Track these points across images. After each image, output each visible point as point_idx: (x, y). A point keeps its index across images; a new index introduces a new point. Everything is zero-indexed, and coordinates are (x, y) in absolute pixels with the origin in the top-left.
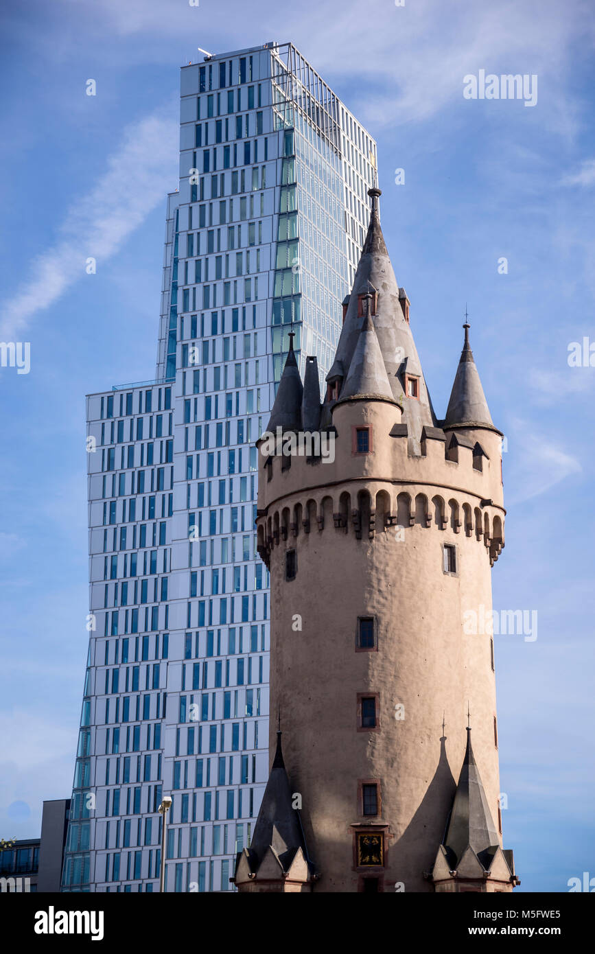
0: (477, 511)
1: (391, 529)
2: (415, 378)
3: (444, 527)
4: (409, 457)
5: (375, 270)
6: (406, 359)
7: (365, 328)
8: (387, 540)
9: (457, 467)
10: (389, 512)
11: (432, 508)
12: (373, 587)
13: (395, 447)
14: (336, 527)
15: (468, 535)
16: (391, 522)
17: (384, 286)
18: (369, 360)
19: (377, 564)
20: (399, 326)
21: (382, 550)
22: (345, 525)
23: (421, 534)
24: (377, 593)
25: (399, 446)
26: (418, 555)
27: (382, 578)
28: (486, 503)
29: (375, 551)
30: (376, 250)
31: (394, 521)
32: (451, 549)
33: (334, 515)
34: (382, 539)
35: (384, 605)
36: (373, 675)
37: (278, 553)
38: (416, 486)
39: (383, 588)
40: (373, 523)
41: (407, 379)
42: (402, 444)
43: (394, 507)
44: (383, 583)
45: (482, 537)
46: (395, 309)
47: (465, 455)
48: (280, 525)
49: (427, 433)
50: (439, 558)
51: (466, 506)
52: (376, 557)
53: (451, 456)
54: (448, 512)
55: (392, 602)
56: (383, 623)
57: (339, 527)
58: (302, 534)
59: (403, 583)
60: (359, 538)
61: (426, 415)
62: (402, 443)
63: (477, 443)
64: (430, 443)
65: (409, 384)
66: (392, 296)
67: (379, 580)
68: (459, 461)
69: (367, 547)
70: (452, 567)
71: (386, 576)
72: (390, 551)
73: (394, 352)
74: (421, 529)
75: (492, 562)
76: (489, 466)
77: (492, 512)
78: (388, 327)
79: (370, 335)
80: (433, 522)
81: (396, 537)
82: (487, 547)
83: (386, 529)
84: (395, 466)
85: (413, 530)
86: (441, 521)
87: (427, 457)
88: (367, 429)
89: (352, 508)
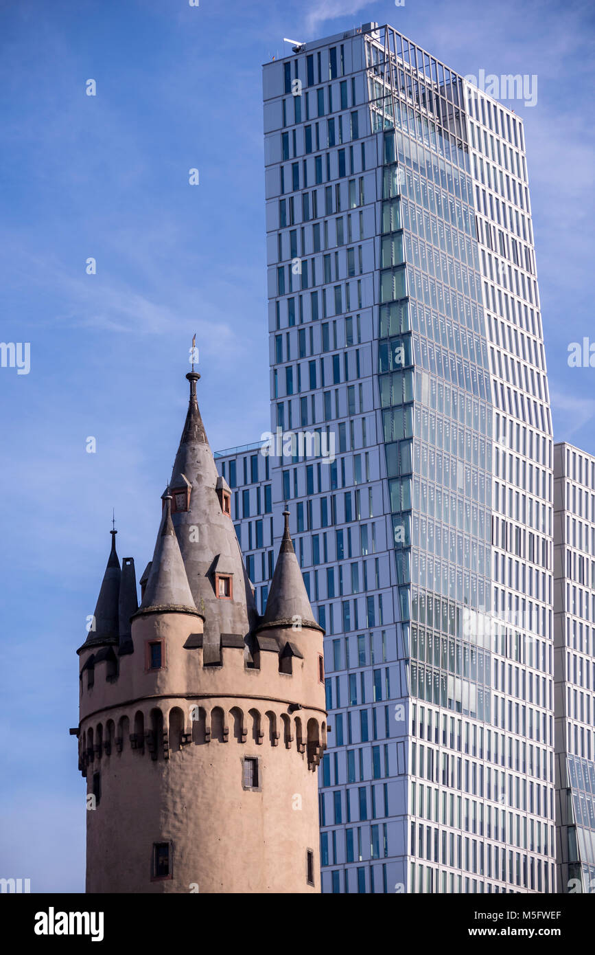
0: (284, 716)
1: (188, 749)
2: (227, 576)
3: (243, 740)
4: (204, 669)
5: (190, 461)
6: (217, 558)
7: (164, 532)
8: (183, 759)
9: (258, 673)
10: (183, 730)
11: (230, 721)
12: (168, 811)
13: (190, 660)
14: (134, 749)
15: (273, 744)
16: (186, 739)
17: (199, 478)
18: (166, 568)
19: (173, 786)
20: (213, 521)
21: (178, 770)
22: (142, 746)
23: (219, 750)
24: (173, 816)
25: (194, 658)
26: (215, 773)
27: (178, 800)
28: (294, 707)
29: (170, 773)
30: (192, 439)
31: (189, 739)
32: (254, 762)
33: (130, 736)
34: (177, 758)
35: (179, 829)
37: (89, 776)
38: (212, 699)
39: (179, 811)
40: (166, 742)
41: (217, 579)
42: (197, 656)
43: (188, 722)
44: (179, 806)
45: (293, 743)
46: (210, 502)
47: (270, 660)
48: (86, 747)
49: (223, 642)
50: (236, 773)
51: (271, 715)
52: (172, 779)
54: (248, 722)
55: (187, 825)
56: (178, 848)
57: (136, 747)
58: (104, 757)
59: (199, 804)
60: (155, 759)
61: (240, 615)
62: (198, 654)
63: (288, 643)
64: (227, 652)
65: (221, 584)
66: (209, 489)
67: (175, 803)
68: (262, 667)
69: (162, 768)
70: (255, 783)
71: (181, 798)
72: (186, 771)
73: (206, 550)
74: (218, 745)
75: (311, 767)
76: (302, 666)
77: (304, 716)
78: (201, 523)
79: (168, 540)
80: (231, 736)
81: (192, 755)
82: (302, 753)
83: (181, 748)
84: (190, 680)
85: (210, 746)
86: (240, 734)
87: (224, 667)
88: (160, 643)
89: (145, 728)
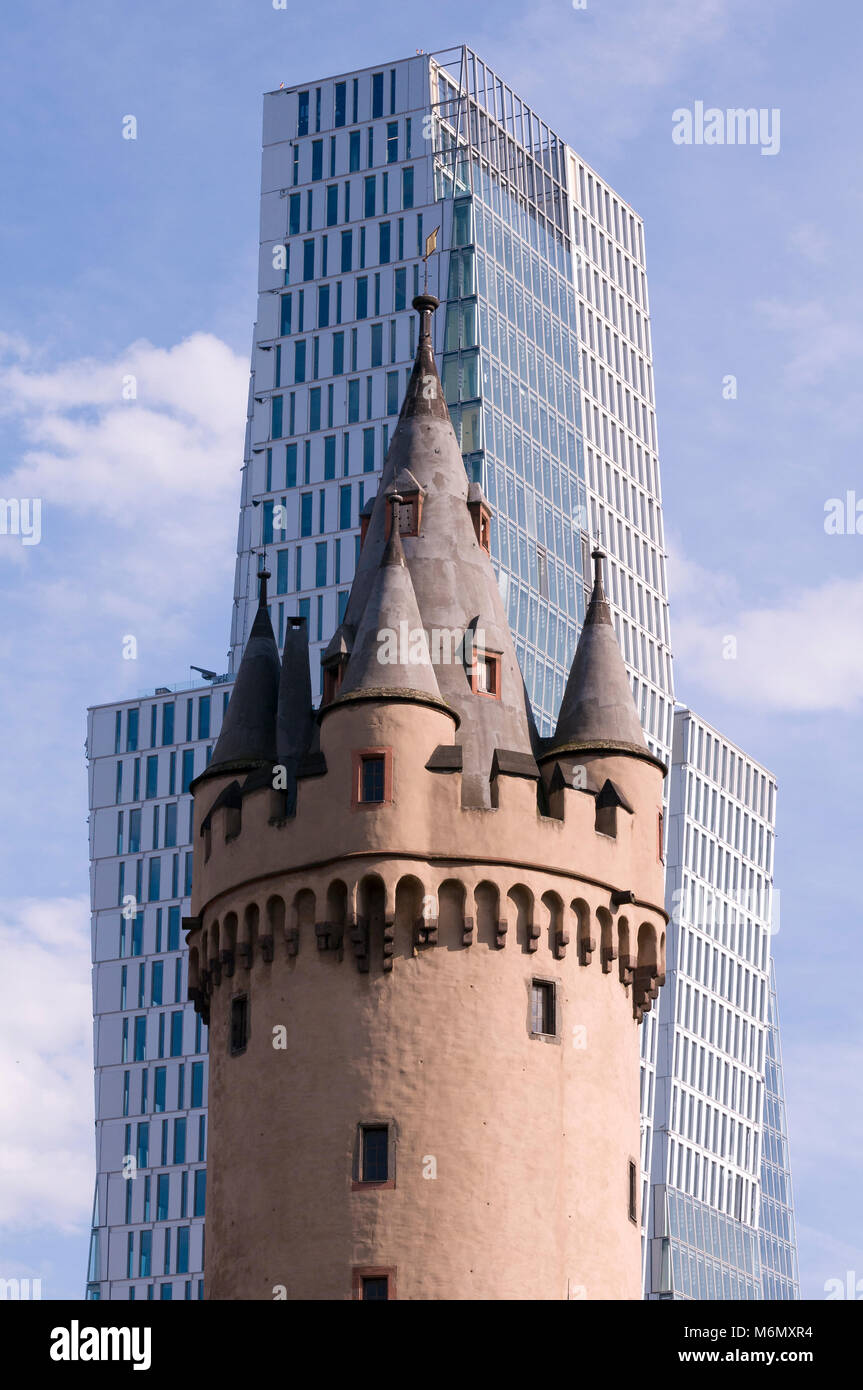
0: (603, 914)
1: (427, 954)
2: (493, 655)
3: (532, 947)
4: (463, 810)
5: (420, 448)
6: (474, 621)
7: (386, 559)
8: (419, 973)
9: (560, 828)
10: (423, 919)
11: (509, 911)
12: (389, 1065)
13: (437, 793)
14: (320, 950)
15: (584, 962)
16: (427, 939)
17: (439, 480)
19: (398, 1022)
20: (464, 556)
21: (407, 993)
22: (338, 946)
23: (487, 961)
24: (397, 1075)
25: (446, 789)
26: (480, 1002)
27: (408, 1047)
28: (620, 898)
29: (394, 997)
30: (425, 410)
31: (432, 937)
32: (546, 989)
33: (317, 926)
34: (408, 971)
35: (409, 1100)
36: (384, 1234)
37: (221, 1002)
38: (477, 867)
39: (409, 1068)
40: (389, 940)
41: (474, 658)
42: (450, 786)
43: (431, 908)
44: (409, 1058)
45: (615, 965)
46: (459, 524)
47: (579, 806)
48: (221, 948)
49: (500, 763)
50: (517, 1007)
51: (580, 906)
52: (397, 1007)
53: (550, 805)
54: (542, 917)
55: (425, 1093)
56: (406, 1133)
57: (327, 948)
58: (258, 965)
59: (447, 1056)
60: (363, 971)
61: (515, 731)
62: (452, 782)
63: (608, 781)
64: (507, 783)
65: (481, 669)
66: (455, 500)
67: (401, 1052)
68: (566, 818)
69: (378, 988)
70: (549, 1025)
71: (414, 1043)
72: (424, 996)
73: (453, 607)
74: (485, 952)
75: (639, 1013)
76: (632, 826)
77: (635, 916)
78: (443, 558)
79: (395, 573)
80: (511, 937)
81: (437, 967)
82: (626, 985)
83: (416, 953)
84: (435, 827)
85: (470, 953)
86: (528, 935)
87: (500, 810)
88: (381, 758)
89: (349, 912)
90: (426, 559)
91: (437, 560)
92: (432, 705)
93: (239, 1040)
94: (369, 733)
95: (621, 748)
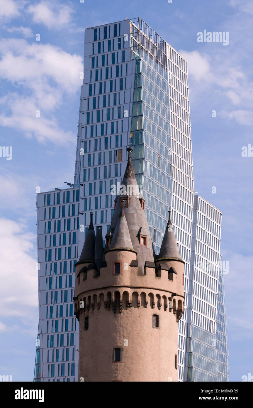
0: (170, 299)
1: (130, 309)
2: (145, 237)
3: (153, 307)
4: (138, 276)
6: (140, 229)
7: (120, 215)
8: (128, 313)
9: (160, 279)
10: (128, 301)
11: (148, 299)
12: (121, 334)
13: (132, 272)
14: (105, 307)
15: (165, 310)
16: (129, 305)
18: (122, 231)
19: (123, 325)
20: (138, 212)
21: (125, 318)
22: (109, 307)
23: (143, 311)
24: (123, 337)
25: (134, 271)
26: (141, 320)
27: (125, 330)
28: (174, 295)
29: (122, 319)
30: (130, 176)
31: (131, 305)
32: (157, 317)
33: (104, 302)
34: (125, 313)
36: (120, 373)
37: (82, 317)
38: (141, 289)
39: (125, 335)
40: (121, 306)
41: (141, 238)
42: (135, 270)
43: (131, 298)
44: (125, 333)
45: (172, 310)
46: (137, 204)
47: (165, 274)
49: (146, 264)
50: (149, 321)
51: (164, 297)
52: (123, 321)
53: (158, 274)
54: (156, 300)
55: (129, 341)
56: (125, 350)
57: (107, 307)
58: (91, 310)
59: (134, 333)
60: (115, 312)
61: (150, 254)
62: (135, 269)
63: (171, 267)
64: (148, 269)
65: (142, 240)
66: (137, 199)
67: (123, 331)
68: (161, 277)
69: (118, 317)
70: (157, 325)
71: (126, 329)
72: (129, 318)
73: (136, 225)
74: (143, 308)
75: (178, 320)
76: (177, 278)
77: (177, 298)
78: (133, 213)
79: (122, 219)
80: (149, 305)
81: (132, 312)
82: (175, 314)
83: (127, 309)
84: (132, 280)
85: (139, 309)
86: (152, 304)
87: (146, 276)
88: (119, 263)
89: (112, 299)
90: (130, 213)
91: (132, 213)
92: (131, 251)
93: (86, 327)
94: (117, 258)
95: (174, 259)
